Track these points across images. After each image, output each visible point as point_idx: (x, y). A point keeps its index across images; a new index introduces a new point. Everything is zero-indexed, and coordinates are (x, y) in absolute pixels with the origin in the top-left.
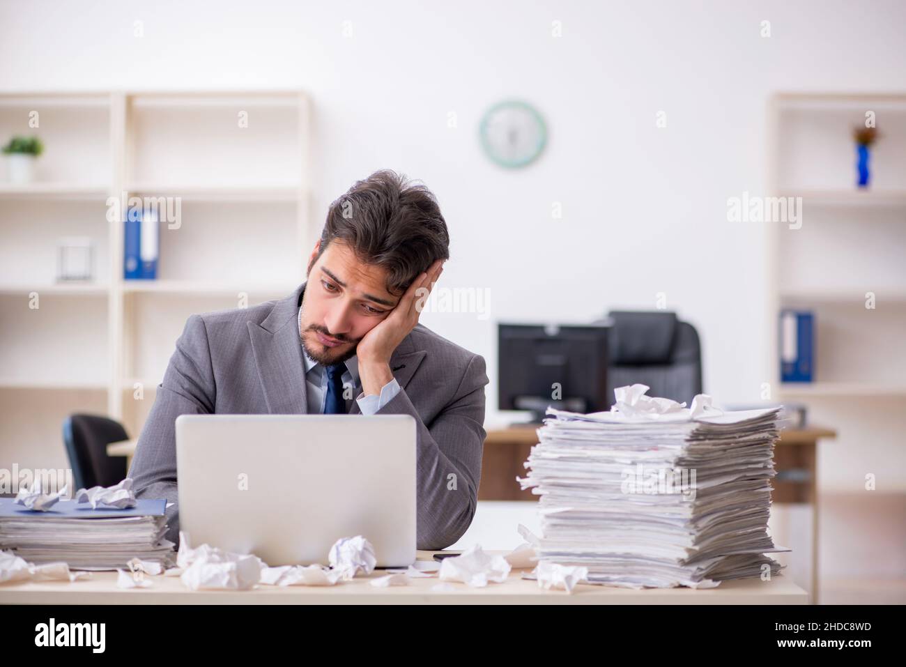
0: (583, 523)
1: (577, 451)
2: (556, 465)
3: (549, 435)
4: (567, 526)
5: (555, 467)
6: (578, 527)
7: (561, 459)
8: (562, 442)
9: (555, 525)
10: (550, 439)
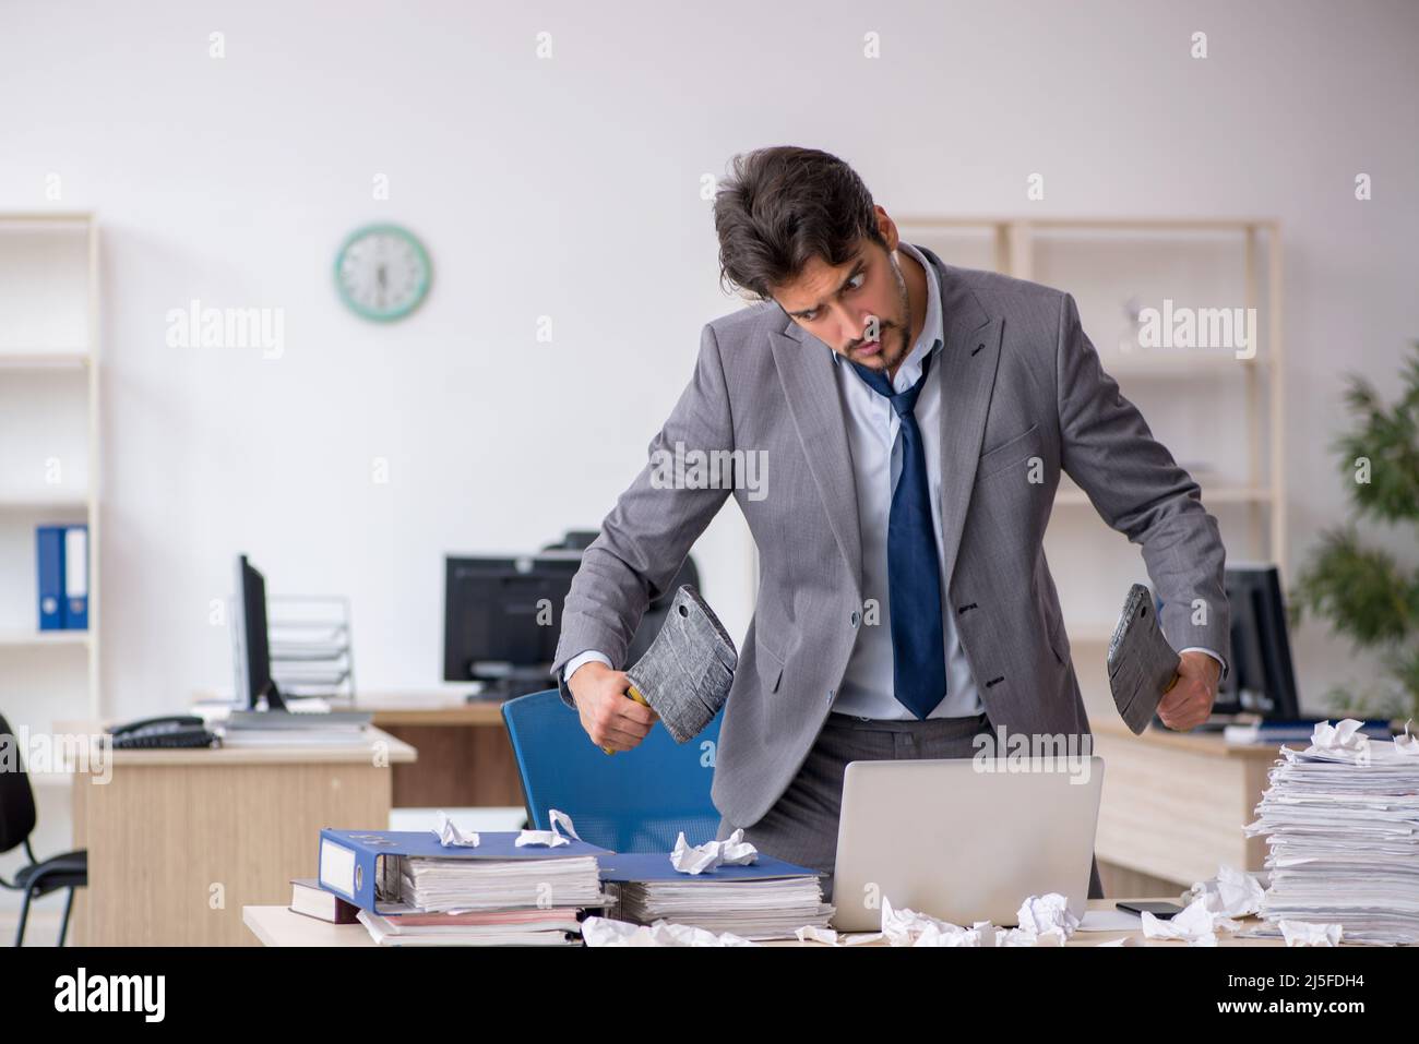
0: (1322, 874)
1: (1319, 796)
2: (1294, 811)
3: (1283, 777)
4: (1301, 878)
5: (1293, 813)
6: (1315, 879)
7: (1302, 805)
8: (1299, 785)
9: (1286, 878)
10: (1286, 782)
